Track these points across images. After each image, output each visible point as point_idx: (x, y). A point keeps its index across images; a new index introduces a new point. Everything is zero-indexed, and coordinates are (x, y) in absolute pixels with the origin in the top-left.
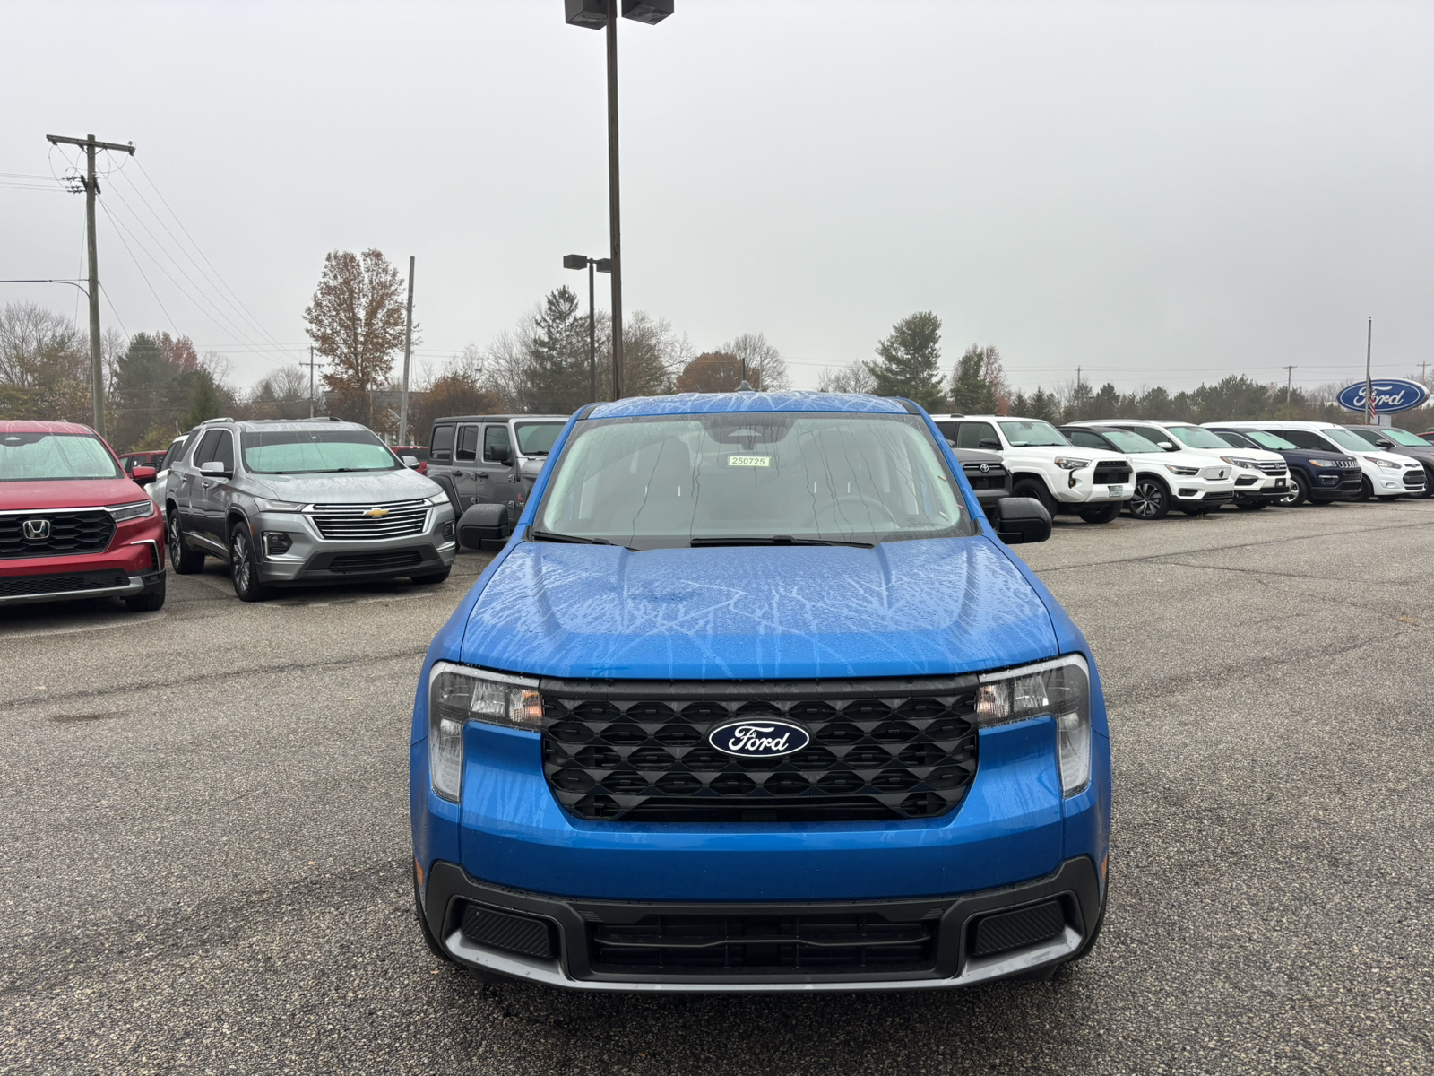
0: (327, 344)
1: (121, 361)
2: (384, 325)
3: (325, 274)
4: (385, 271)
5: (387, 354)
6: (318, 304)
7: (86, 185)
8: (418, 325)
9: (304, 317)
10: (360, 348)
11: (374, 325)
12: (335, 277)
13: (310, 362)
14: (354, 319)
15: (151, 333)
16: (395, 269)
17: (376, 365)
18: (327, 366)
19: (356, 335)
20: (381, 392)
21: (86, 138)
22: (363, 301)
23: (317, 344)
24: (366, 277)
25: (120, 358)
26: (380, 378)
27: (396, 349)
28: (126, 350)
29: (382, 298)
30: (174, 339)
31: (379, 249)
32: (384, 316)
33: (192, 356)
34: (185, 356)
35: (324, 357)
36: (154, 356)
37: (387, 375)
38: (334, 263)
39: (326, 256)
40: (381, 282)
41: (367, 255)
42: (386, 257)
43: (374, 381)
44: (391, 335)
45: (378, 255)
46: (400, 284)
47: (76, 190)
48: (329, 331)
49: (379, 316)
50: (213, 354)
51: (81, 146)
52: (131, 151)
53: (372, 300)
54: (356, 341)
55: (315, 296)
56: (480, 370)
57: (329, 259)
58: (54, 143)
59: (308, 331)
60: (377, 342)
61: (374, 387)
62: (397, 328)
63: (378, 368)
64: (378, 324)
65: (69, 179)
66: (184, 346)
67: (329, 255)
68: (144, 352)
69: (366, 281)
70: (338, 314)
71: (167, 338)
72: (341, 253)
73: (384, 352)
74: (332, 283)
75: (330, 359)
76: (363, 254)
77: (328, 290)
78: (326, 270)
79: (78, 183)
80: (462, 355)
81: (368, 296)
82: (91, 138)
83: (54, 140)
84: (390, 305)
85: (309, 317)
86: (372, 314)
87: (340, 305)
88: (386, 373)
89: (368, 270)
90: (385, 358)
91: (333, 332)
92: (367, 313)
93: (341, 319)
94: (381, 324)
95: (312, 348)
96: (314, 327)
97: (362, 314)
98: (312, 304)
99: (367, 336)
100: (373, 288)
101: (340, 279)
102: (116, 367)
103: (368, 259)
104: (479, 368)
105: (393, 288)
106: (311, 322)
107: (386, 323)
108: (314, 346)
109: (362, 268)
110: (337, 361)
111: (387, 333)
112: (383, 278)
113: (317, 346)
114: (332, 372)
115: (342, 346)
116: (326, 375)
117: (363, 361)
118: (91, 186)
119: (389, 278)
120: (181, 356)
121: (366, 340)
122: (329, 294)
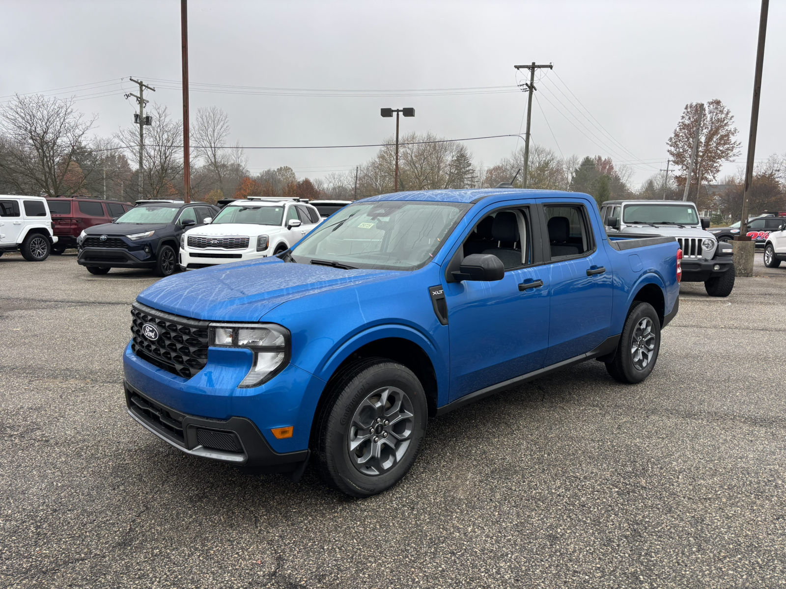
0: (679, 158)
1: (576, 171)
2: (717, 145)
3: (683, 117)
4: (721, 112)
5: (717, 162)
6: (677, 135)
7: (529, 87)
8: (740, 144)
9: (667, 143)
10: (699, 159)
11: (710, 145)
12: (689, 118)
13: (666, 169)
14: (699, 143)
15: (592, 157)
16: (728, 110)
17: (709, 169)
18: (678, 170)
19: (698, 152)
20: (710, 185)
21: (531, 64)
22: (705, 131)
23: (672, 158)
24: (709, 116)
25: (576, 170)
26: (710, 177)
27: (722, 159)
28: (579, 166)
29: (717, 129)
30: (603, 159)
31: (719, 99)
32: (717, 139)
33: (611, 168)
34: (607, 167)
35: (676, 166)
36: (592, 168)
37: (715, 175)
38: (689, 110)
39: (685, 107)
40: (718, 119)
41: (710, 103)
42: (723, 103)
43: (706, 179)
44: (721, 151)
45: (718, 103)
46: (731, 119)
47: (525, 90)
48: (681, 150)
49: (715, 140)
50: (625, 166)
51: (529, 69)
52: (551, 67)
53: (710, 131)
54: (697, 156)
55: (676, 130)
56: (779, 171)
57: (686, 108)
58: (518, 69)
59: (668, 151)
60: (711, 156)
61: (706, 183)
62: (726, 146)
63: (709, 171)
64: (713, 144)
65: (521, 85)
66: (608, 162)
67: (687, 106)
68: (588, 166)
69: (709, 119)
70: (688, 140)
71: (600, 158)
72: (694, 104)
73: (714, 162)
74: (687, 122)
75: (680, 166)
76: (709, 103)
77: (684, 126)
78: (684, 115)
79: (525, 87)
80: (766, 161)
81: (708, 128)
82: (534, 63)
83: (518, 67)
84: (722, 132)
85: (670, 143)
86: (709, 138)
87: (690, 135)
88: (714, 174)
89: (710, 112)
90: (715, 165)
91: (684, 151)
92: (706, 139)
93: (690, 143)
94: (715, 145)
95: (669, 161)
96: (673, 149)
97: (703, 139)
98: (673, 135)
99: (705, 152)
100: (712, 123)
101: (692, 120)
102: (574, 174)
103: (711, 106)
104: (778, 169)
105: (725, 122)
106: (671, 146)
107: (718, 144)
108: (670, 159)
109: (707, 112)
110: (685, 168)
111: (719, 149)
112: (720, 116)
113: (673, 159)
114: (680, 174)
115: (688, 159)
116: (676, 176)
117: (700, 167)
118: (531, 88)
119: (723, 116)
120: (605, 167)
121: (703, 155)
122: (684, 129)
